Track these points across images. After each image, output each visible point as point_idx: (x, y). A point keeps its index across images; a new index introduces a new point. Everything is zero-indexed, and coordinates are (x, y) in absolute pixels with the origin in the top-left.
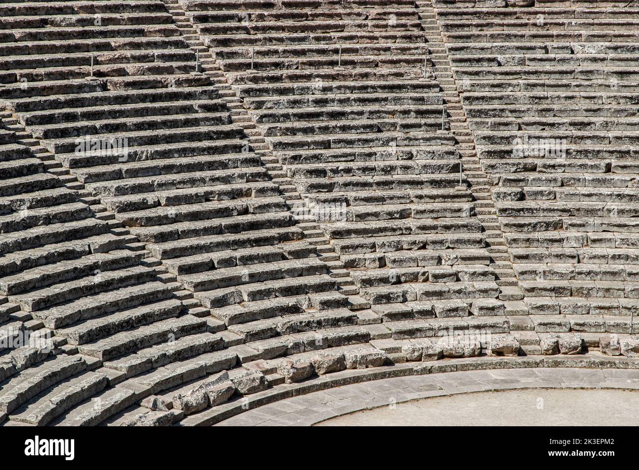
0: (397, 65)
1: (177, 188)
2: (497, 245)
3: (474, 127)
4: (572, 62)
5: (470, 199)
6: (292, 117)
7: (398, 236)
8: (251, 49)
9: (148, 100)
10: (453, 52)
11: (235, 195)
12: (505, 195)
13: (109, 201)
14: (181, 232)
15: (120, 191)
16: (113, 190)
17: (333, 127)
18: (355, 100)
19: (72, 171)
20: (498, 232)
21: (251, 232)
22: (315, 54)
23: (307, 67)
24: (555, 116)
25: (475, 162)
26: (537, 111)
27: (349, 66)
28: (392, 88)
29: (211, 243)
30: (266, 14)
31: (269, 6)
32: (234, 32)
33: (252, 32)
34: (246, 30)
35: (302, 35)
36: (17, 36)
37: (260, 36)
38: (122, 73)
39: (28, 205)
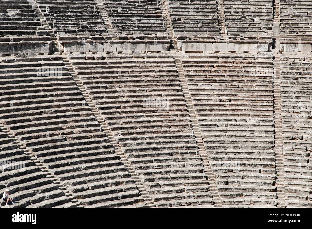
0: (178, 127)
1: (95, 182)
2: (218, 203)
3: (209, 153)
4: (246, 126)
5: (207, 184)
6: (138, 150)
7: (180, 200)
8: (122, 121)
9: (82, 144)
10: (200, 121)
11: (117, 184)
12: (221, 182)
13: (70, 188)
14: (98, 200)
15: (74, 184)
16: (71, 184)
17: (154, 154)
18: (162, 142)
19: (55, 176)
20: (218, 198)
21: (124, 199)
22: (146, 122)
23: (143, 128)
24: (239, 149)
25: (209, 168)
26: (233, 147)
27: (159, 128)
28: (176, 137)
29: (109, 205)
30: (127, 106)
31: (127, 102)
32: (114, 114)
33: (121, 113)
34: (119, 113)
35: (141, 114)
36: (32, 119)
37: (124, 115)
38: (72, 133)
39: (40, 192)
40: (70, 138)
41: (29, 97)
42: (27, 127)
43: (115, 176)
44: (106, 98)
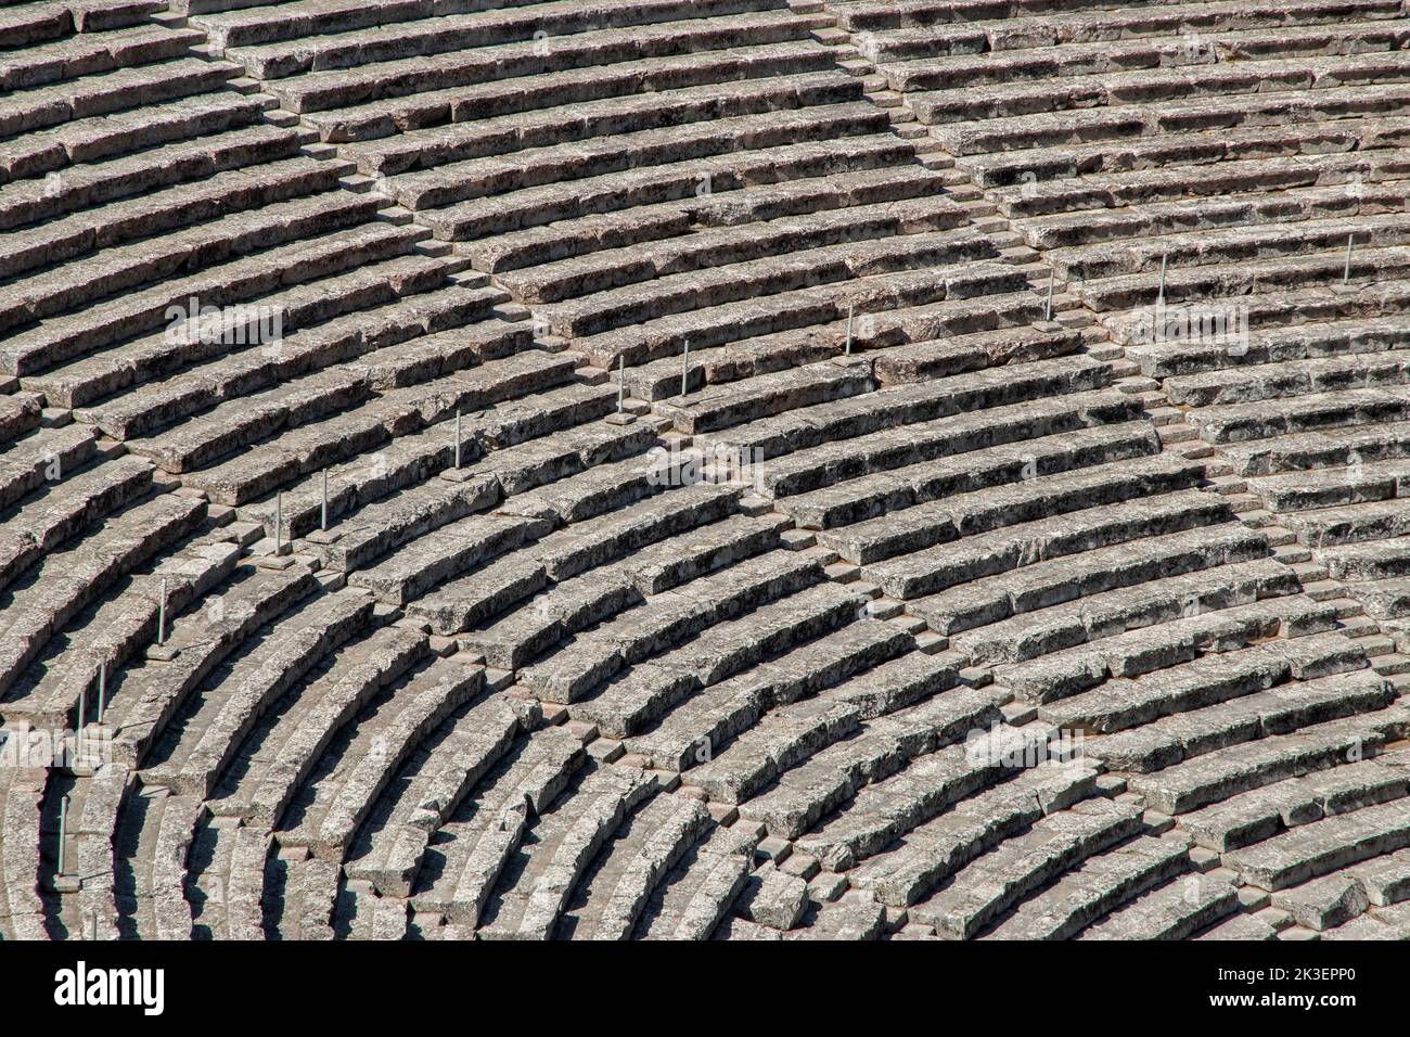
1: (1127, 630)
6: (1289, 424)
8: (1140, 247)
9: (977, 404)
11: (1251, 634)
13: (1014, 675)
14: (1190, 743)
15: (1030, 650)
16: (1015, 649)
17: (1390, 445)
19: (910, 606)
21: (1315, 727)
22: (1275, 251)
23: (1270, 286)
29: (1259, 767)
30: (1136, 152)
31: (1131, 128)
32: (1081, 205)
33: (1118, 202)
34: (1106, 199)
35: (1228, 203)
36: (659, 264)
37: (1138, 213)
38: (896, 338)
39: (881, 706)
40: (895, 370)
41: (595, 128)
42: (653, 312)
43: (1223, 591)
44: (1005, 112)
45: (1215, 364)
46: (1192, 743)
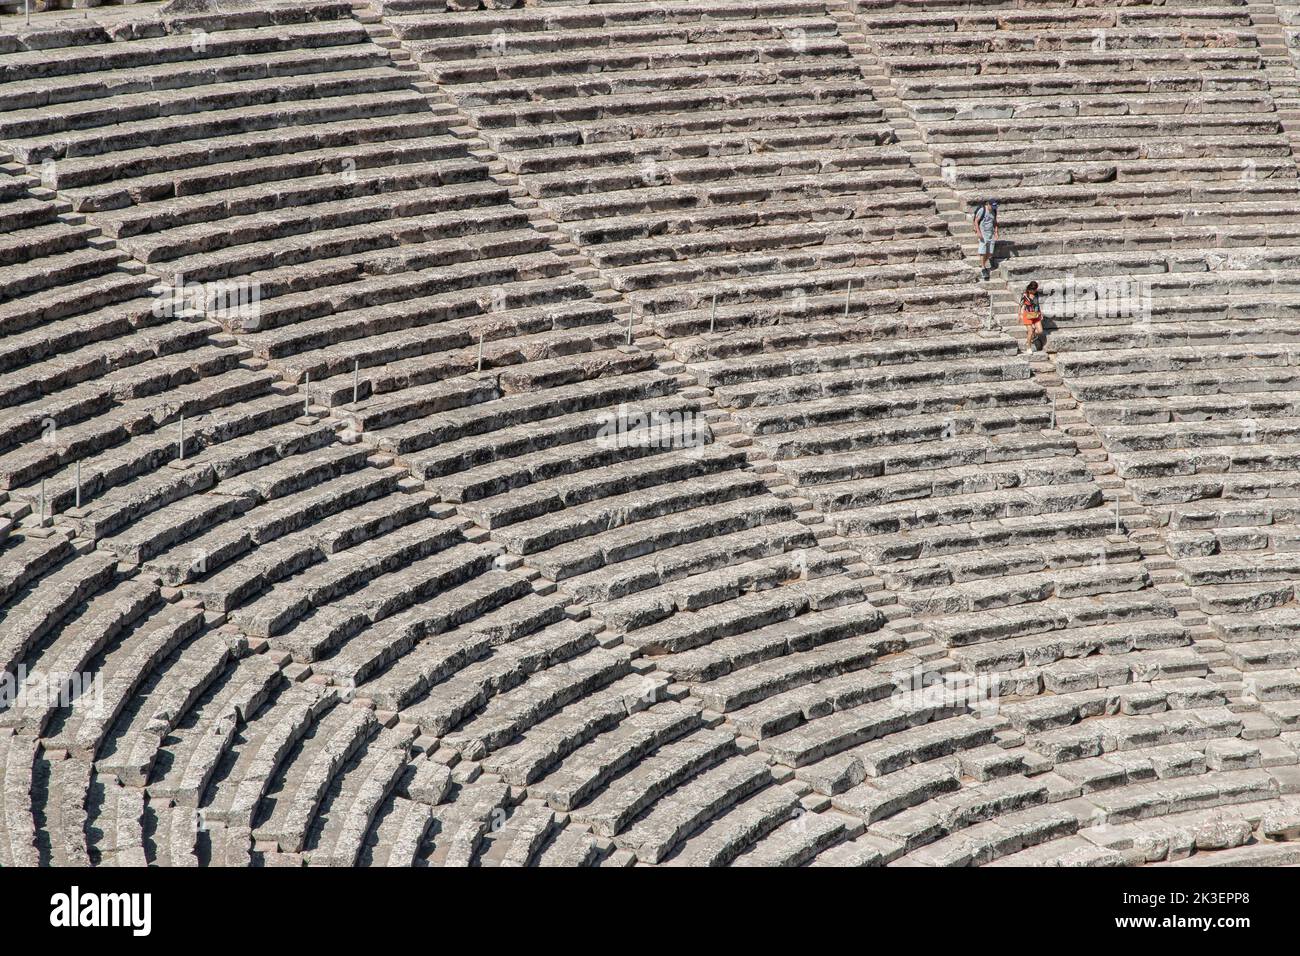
0: (934, 307)
1: (690, 575)
2: (1204, 638)
3: (1097, 419)
4: (1216, 289)
5: (1138, 557)
6: (806, 421)
7: (1049, 634)
8: (697, 290)
9: (576, 408)
10: (1015, 276)
11: (778, 578)
12: (1193, 546)
13: (609, 612)
14: (735, 659)
15: (618, 592)
16: (606, 591)
17: (879, 436)
18: (893, 381)
19: (528, 560)
20: (1198, 615)
21: (827, 646)
23: (792, 319)
24: (1219, 392)
25: (1117, 486)
26: (1192, 385)
27: (857, 314)
28: (942, 353)
29: (787, 676)
30: (692, 220)
31: (688, 202)
32: (652, 259)
33: (679, 256)
34: (670, 254)
35: (760, 257)
36: (335, 304)
37: (694, 264)
38: (516, 358)
39: (506, 635)
40: (515, 383)
41: (286, 201)
42: (331, 340)
43: (760, 545)
44: (594, 189)
45: (752, 377)
46: (737, 659)
